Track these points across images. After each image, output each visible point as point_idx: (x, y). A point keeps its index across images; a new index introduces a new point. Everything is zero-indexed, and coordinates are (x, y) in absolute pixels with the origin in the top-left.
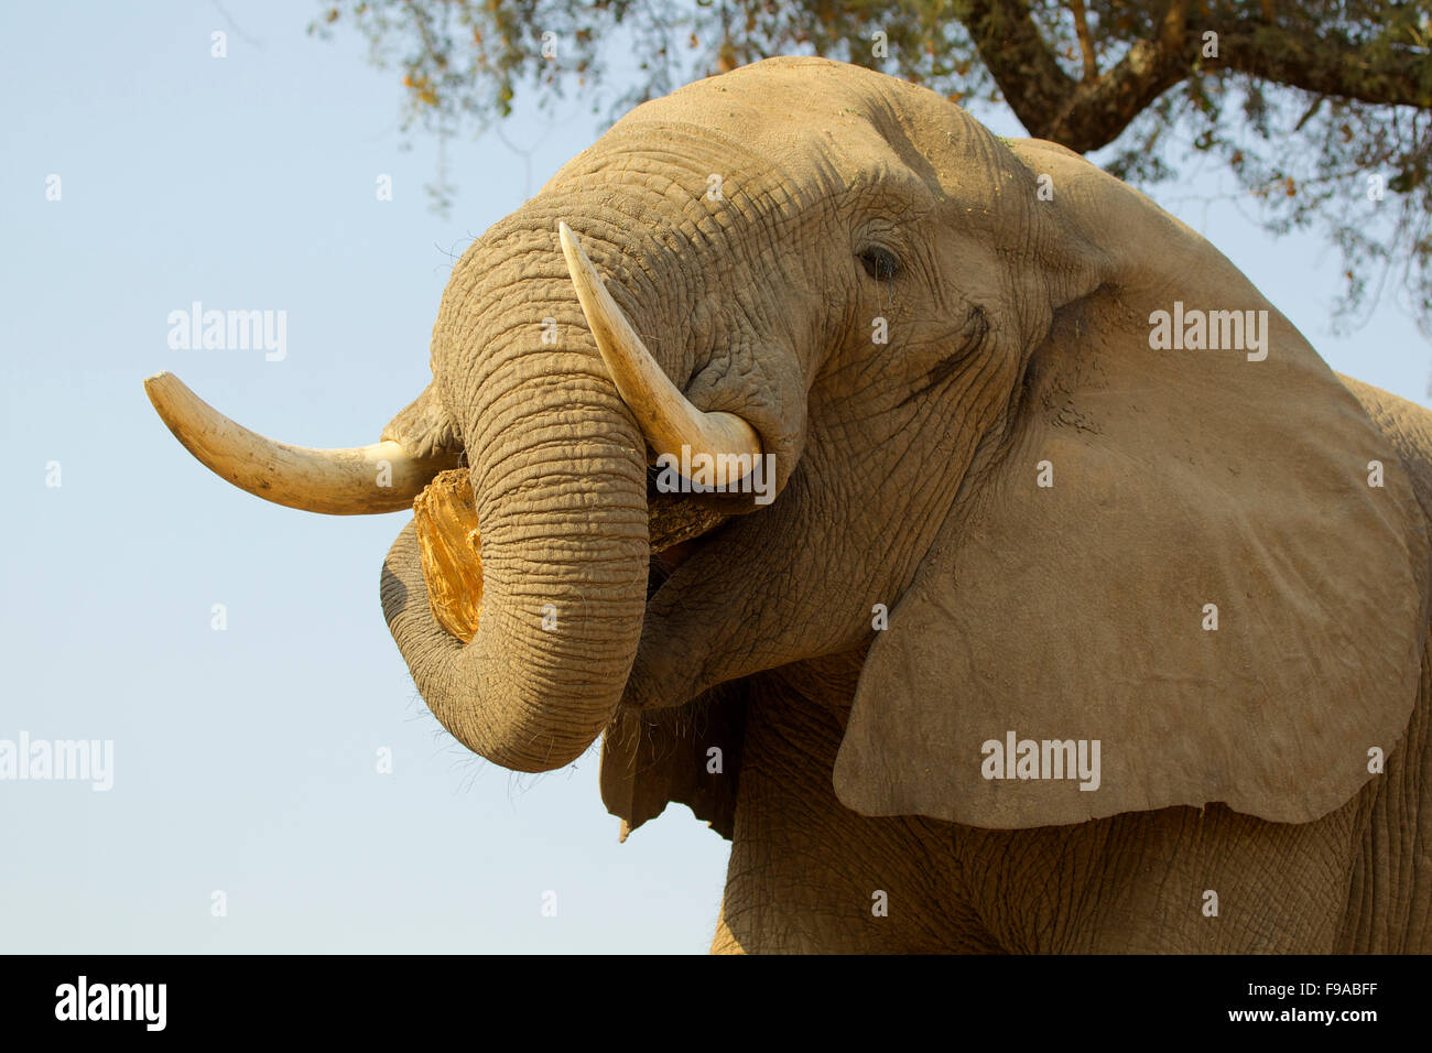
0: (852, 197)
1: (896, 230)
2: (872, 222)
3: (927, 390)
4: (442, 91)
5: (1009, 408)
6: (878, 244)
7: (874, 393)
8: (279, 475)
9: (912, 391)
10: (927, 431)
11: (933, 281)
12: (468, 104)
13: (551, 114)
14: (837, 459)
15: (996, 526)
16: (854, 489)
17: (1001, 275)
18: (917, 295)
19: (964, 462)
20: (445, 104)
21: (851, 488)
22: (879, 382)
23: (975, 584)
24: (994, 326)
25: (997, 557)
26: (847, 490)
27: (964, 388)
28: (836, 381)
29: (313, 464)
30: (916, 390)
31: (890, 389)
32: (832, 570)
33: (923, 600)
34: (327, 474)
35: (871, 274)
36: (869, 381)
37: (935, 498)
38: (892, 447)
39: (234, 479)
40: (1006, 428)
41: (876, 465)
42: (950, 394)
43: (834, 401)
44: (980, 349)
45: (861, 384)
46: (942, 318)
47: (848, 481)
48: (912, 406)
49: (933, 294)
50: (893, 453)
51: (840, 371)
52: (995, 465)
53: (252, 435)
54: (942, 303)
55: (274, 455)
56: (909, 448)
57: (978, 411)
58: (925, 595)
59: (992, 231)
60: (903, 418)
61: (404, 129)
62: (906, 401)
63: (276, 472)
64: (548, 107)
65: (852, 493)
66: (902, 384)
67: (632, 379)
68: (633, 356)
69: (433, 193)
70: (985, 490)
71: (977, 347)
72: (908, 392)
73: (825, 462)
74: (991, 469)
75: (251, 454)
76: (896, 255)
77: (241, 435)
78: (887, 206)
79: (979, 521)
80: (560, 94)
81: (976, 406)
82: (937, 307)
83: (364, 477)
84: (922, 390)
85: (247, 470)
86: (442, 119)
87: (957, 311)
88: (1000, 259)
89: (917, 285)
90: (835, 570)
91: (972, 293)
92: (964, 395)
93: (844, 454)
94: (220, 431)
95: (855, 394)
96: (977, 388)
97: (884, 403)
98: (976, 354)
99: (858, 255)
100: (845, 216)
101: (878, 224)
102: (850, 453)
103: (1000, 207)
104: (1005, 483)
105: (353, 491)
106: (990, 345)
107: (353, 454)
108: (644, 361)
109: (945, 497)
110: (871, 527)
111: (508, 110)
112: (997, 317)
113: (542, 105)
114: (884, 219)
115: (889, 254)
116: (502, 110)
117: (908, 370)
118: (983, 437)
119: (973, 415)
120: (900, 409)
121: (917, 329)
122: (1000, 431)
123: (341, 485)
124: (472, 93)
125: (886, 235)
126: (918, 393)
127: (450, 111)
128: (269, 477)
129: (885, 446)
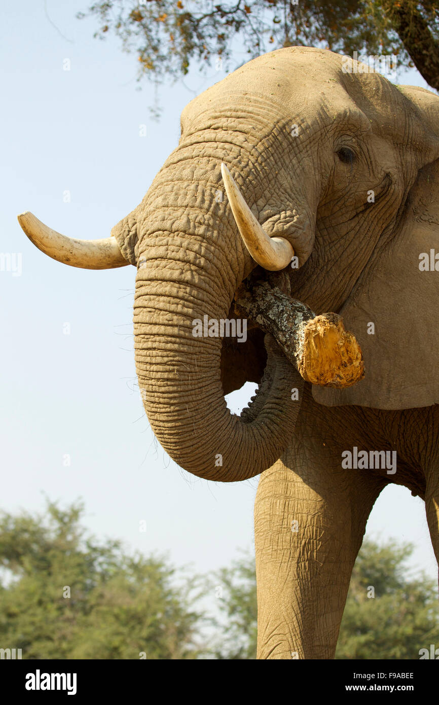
0: (334, 126)
1: (354, 140)
2: (343, 137)
3: (363, 212)
4: (156, 63)
5: (397, 216)
6: (346, 147)
7: (340, 214)
8: (75, 255)
9: (357, 212)
10: (362, 230)
11: (369, 163)
12: (168, 69)
13: (205, 73)
14: (324, 244)
15: (388, 271)
16: (331, 257)
17: (395, 155)
18: (361, 170)
19: (375, 242)
20: (157, 69)
21: (329, 256)
22: (342, 208)
23: (378, 298)
24: (394, 181)
25: (388, 285)
26: (328, 257)
27: (379, 210)
28: (323, 209)
29: (89, 249)
30: (358, 212)
31: (348, 212)
32: (317, 291)
33: (354, 306)
34: (95, 253)
35: (341, 160)
36: (338, 208)
37: (362, 258)
38: (348, 237)
39: (54, 257)
40: (395, 226)
41: (341, 246)
42: (373, 213)
43: (322, 218)
44: (388, 192)
45: (335, 210)
46: (371, 180)
47: (328, 253)
48: (357, 219)
49: (369, 169)
50: (348, 240)
51: (325, 205)
52: (388, 243)
53: (63, 237)
54: (373, 173)
55: (72, 246)
56: (354, 237)
57: (383, 219)
58: (355, 304)
59: (392, 135)
60: (353, 225)
61: (138, 80)
62: (354, 217)
63: (73, 254)
64: (203, 70)
65: (330, 259)
66: (353, 210)
67: (249, 233)
68: (251, 223)
69: (152, 111)
70: (383, 254)
71: (386, 193)
72: (355, 213)
73: (319, 246)
74: (386, 245)
75: (63, 247)
76: (353, 151)
77: (59, 237)
78: (350, 129)
79: (380, 269)
80: (209, 65)
81: (383, 217)
82: (370, 175)
83: (111, 254)
84: (361, 212)
85: (62, 253)
86: (156, 76)
87: (380, 176)
88: (395, 148)
89: (362, 165)
90: (319, 291)
91: (385, 167)
92: (378, 213)
93: (327, 242)
94: (50, 237)
95: (331, 215)
96: (384, 210)
97: (345, 219)
98: (385, 195)
99: (337, 152)
100: (331, 135)
101: (345, 138)
102: (330, 241)
103: (396, 125)
104: (393, 251)
105: (106, 260)
106: (392, 191)
107: (106, 243)
108: (255, 225)
109: (366, 257)
110: (336, 273)
111: (186, 72)
112: (395, 177)
113: (201, 70)
114: (348, 135)
115: (350, 150)
116: (184, 71)
117: (355, 203)
118: (384, 230)
119: (381, 221)
120: (352, 221)
121: (360, 185)
122: (391, 227)
123: (101, 258)
124: (170, 64)
125: (350, 142)
126: (359, 213)
127: (160, 72)
128: (70, 256)
129: (345, 237)
